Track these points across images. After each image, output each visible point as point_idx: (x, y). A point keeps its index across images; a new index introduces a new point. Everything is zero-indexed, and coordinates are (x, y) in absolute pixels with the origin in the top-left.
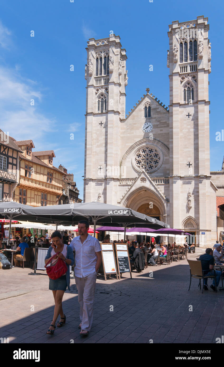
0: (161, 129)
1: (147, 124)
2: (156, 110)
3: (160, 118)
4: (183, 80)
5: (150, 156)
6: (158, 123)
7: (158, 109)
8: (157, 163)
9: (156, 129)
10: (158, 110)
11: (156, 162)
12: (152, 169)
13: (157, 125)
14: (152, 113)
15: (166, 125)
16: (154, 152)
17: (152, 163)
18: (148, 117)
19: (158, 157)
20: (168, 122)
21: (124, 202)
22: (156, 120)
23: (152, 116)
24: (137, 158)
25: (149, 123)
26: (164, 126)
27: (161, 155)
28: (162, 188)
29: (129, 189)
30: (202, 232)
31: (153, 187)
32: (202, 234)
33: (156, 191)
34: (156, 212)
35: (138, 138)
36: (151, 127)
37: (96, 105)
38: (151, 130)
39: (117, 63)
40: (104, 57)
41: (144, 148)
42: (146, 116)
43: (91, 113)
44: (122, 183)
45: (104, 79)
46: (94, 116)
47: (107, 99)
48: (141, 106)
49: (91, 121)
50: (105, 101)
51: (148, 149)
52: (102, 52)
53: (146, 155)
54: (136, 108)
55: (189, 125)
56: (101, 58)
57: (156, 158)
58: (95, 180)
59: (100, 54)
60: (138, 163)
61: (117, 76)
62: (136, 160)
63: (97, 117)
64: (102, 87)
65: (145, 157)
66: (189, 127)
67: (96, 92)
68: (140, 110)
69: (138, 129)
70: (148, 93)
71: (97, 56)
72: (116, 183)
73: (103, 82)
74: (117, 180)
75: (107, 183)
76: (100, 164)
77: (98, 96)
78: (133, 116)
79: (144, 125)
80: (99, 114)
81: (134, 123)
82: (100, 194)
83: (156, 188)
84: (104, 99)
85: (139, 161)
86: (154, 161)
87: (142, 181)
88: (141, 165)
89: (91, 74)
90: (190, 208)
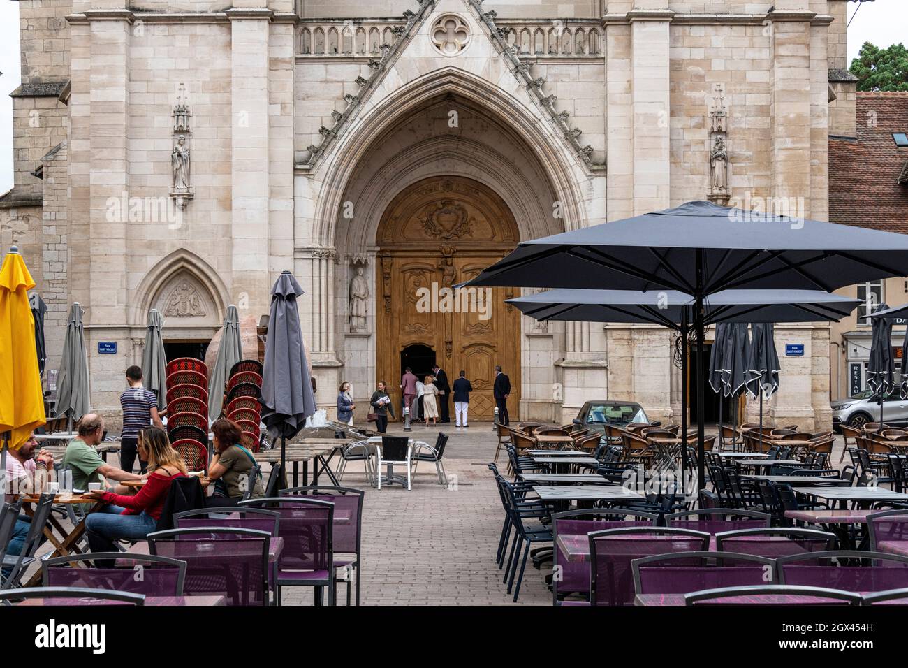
28: (559, 84)
29: (367, 85)
30: (790, 343)
31: (511, 76)
32: (787, 354)
33: (529, 99)
34: (493, 229)
44: (319, 50)
58: (150, 21)
72: (287, 47)
74: (289, 29)
75: (227, 46)
82: (187, 114)
83: (531, 85)
87: (441, 38)
90: (720, 202)
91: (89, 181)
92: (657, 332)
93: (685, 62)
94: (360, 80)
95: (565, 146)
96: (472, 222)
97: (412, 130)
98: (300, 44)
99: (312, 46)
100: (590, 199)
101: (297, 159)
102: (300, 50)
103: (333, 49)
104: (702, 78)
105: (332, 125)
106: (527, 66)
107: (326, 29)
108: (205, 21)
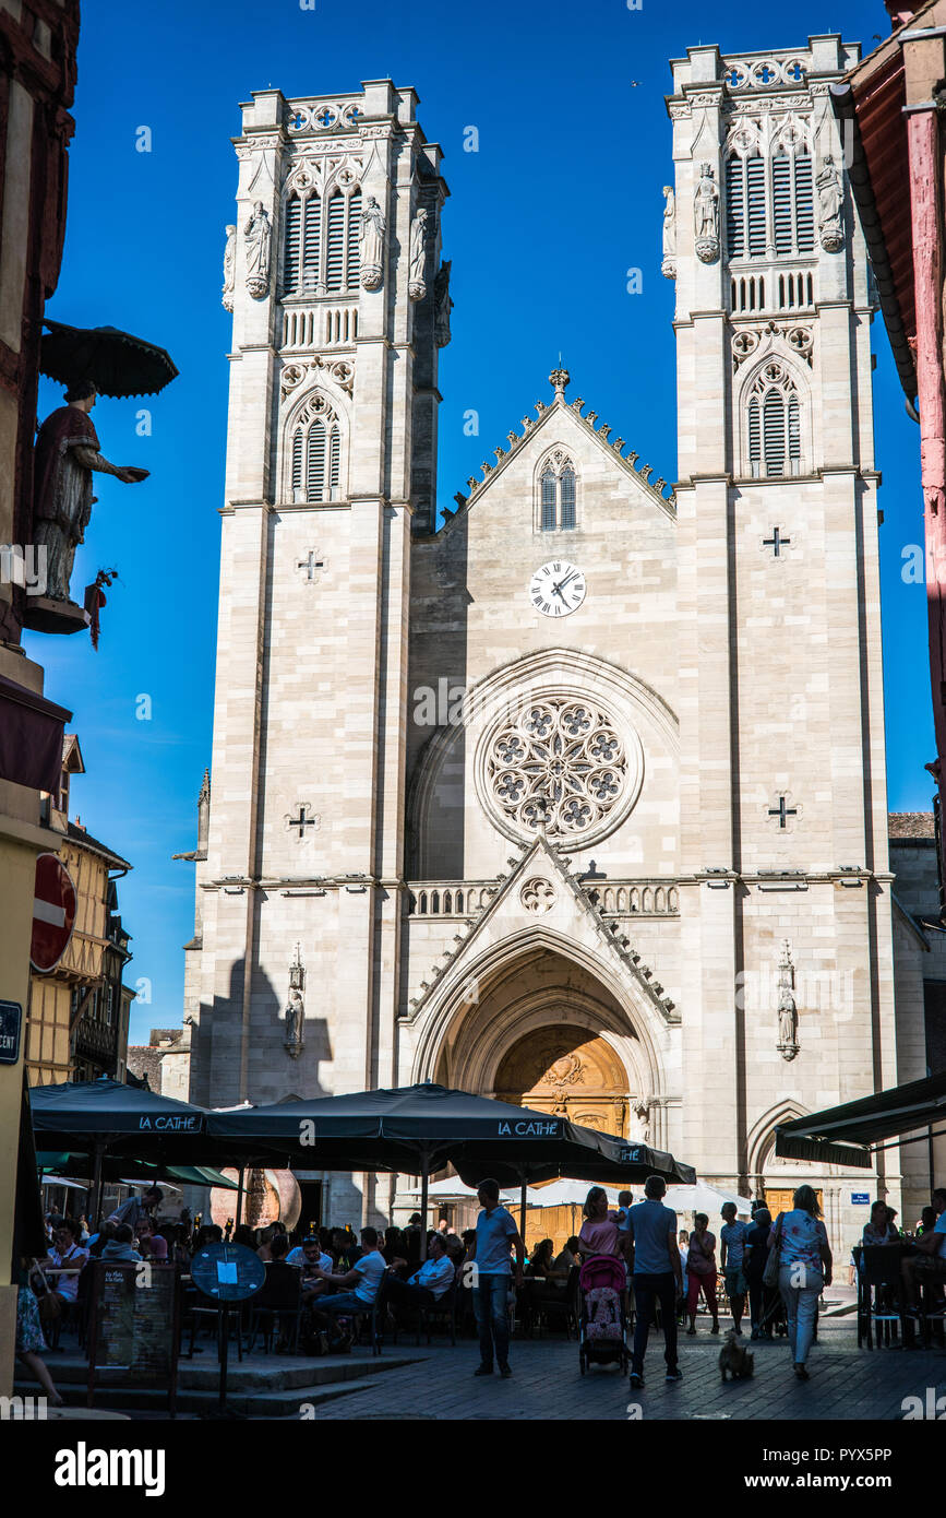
0: (633, 598)
1: (558, 569)
2: (605, 495)
3: (625, 535)
4: (745, 350)
5: (557, 747)
6: (617, 567)
7: (615, 487)
8: (607, 794)
9: (608, 599)
10: (615, 495)
11: (605, 784)
12: (581, 823)
13: (611, 579)
14: (580, 509)
15: (656, 580)
16: (593, 727)
17: (579, 789)
18: (557, 529)
19: (615, 757)
20: (666, 565)
21: (430, 1021)
22: (604, 549)
23: (583, 526)
24: (500, 762)
25: (564, 565)
26: (646, 586)
27: (628, 744)
28: (641, 940)
29: (464, 944)
30: (856, 1192)
31: (594, 932)
32: (853, 1203)
33: (609, 954)
34: (605, 1077)
35: (507, 645)
36: (578, 587)
37: (284, 457)
38: (573, 604)
39: (401, 234)
40: (331, 192)
41: (540, 702)
42: (548, 521)
43: (257, 503)
44: (424, 910)
45: (330, 314)
46: (272, 516)
47: (342, 425)
48: (523, 470)
49: (256, 548)
50: (335, 436)
51: (562, 708)
52: (322, 166)
53: (551, 743)
54: (496, 476)
55: (778, 593)
56: (315, 196)
57: (605, 763)
58: (274, 887)
59: (309, 176)
60: (509, 788)
61: (402, 302)
62: (497, 773)
63: (288, 523)
64: (318, 359)
65: (543, 754)
66: (778, 602)
67: (284, 382)
68: (518, 490)
69: (505, 595)
70: (559, 396)
71: (294, 184)
72: (390, 910)
73: (325, 325)
74: (392, 893)
75: (337, 910)
76: (305, 792)
77: (296, 410)
78: (480, 518)
79: (540, 574)
80: (302, 508)
81: (483, 557)
82: (302, 970)
83: (612, 941)
84: (328, 426)
85: (513, 776)
86: (595, 780)
87: (532, 898)
88: (522, 799)
89: (260, 287)
90: (788, 1053)
91: (211, 1032)
92: (725, 1180)
93: (754, 919)
94: (458, 938)
95: (644, 999)
96: (584, 1070)
97: (523, 982)
98: (407, 905)
99: (417, 908)
100: (668, 1050)
101: (400, 1011)
102: (407, 910)
103: (436, 910)
104: (770, 934)
105: (431, 979)
106: (608, 924)
107: (429, 892)
108: (319, 886)
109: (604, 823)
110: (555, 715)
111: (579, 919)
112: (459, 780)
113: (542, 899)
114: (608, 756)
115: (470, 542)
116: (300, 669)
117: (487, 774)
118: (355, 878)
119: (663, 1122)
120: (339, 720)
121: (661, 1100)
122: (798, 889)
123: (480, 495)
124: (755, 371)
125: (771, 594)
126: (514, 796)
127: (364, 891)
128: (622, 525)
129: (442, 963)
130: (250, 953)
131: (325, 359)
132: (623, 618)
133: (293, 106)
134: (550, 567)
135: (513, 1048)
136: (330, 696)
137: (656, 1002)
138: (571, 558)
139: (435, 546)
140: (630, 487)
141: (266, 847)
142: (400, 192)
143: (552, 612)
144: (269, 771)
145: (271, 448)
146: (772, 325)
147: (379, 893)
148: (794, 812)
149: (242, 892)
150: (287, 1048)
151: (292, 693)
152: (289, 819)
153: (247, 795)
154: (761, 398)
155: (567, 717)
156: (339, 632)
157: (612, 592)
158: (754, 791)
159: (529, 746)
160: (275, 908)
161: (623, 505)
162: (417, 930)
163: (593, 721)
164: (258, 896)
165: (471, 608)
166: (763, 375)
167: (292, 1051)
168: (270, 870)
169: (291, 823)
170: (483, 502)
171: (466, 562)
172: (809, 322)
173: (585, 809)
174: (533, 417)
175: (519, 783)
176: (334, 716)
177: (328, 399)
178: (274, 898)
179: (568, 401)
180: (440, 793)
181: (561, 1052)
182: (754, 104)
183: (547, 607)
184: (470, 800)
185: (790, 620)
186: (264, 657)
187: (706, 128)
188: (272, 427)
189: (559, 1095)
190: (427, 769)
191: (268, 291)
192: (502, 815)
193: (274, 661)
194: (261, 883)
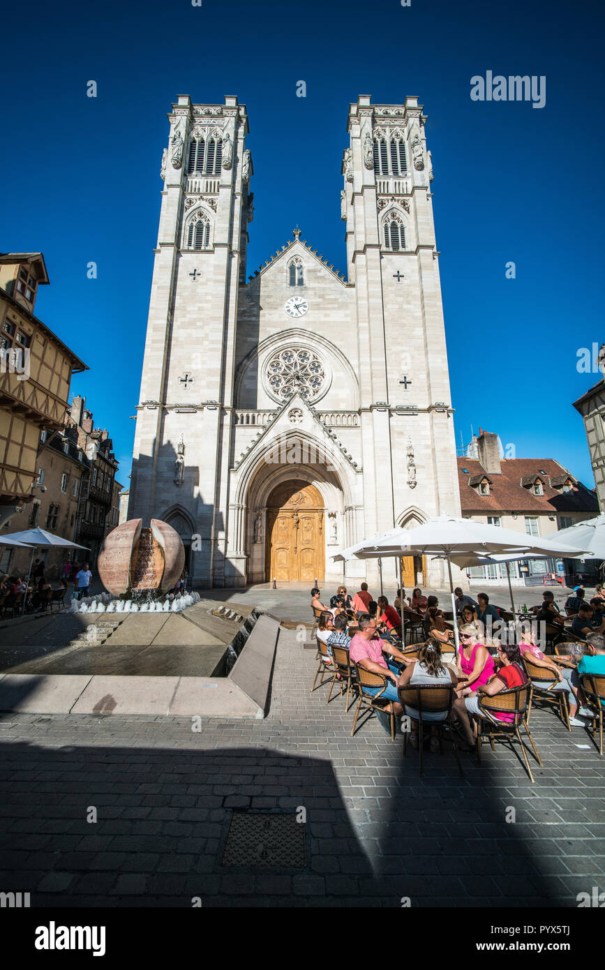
0: (328, 312)
1: (297, 299)
2: (315, 274)
3: (324, 289)
4: (382, 206)
5: (302, 369)
6: (321, 300)
7: (320, 271)
8: (317, 386)
9: (317, 312)
10: (319, 274)
11: (316, 382)
12: (306, 396)
13: (318, 304)
14: (305, 279)
15: (336, 306)
16: (311, 360)
17: (305, 384)
18: (296, 286)
19: (320, 372)
20: (340, 301)
21: (245, 471)
22: (315, 293)
23: (307, 285)
24: (272, 372)
25: (299, 298)
26: (332, 308)
27: (325, 367)
28: (343, 437)
29: (261, 437)
34: (314, 501)
35: (274, 327)
36: (305, 307)
37: (185, 233)
38: (303, 313)
39: (239, 155)
40: (209, 139)
41: (289, 349)
42: (292, 283)
43: (171, 244)
44: (242, 422)
45: (207, 182)
46: (178, 253)
47: (211, 223)
48: (282, 263)
49: (170, 263)
50: (208, 227)
51: (298, 352)
52: (206, 130)
53: (294, 365)
54: (272, 265)
55: (401, 296)
56: (203, 142)
57: (315, 374)
58: (171, 408)
59: (201, 133)
60: (275, 382)
61: (239, 179)
62: (270, 376)
63: (185, 258)
64: (201, 197)
65: (290, 369)
66: (400, 299)
67: (186, 204)
68: (281, 270)
69: (275, 308)
70: (297, 239)
71: (194, 134)
72: (227, 420)
73: (205, 186)
74: (229, 412)
75: (202, 419)
76: (187, 368)
77: (190, 216)
78: (265, 280)
79: (289, 301)
80: (192, 252)
81: (266, 294)
82: (184, 446)
83: (330, 436)
84: (205, 224)
85: (277, 378)
86: (311, 381)
87: (293, 418)
88: (281, 387)
89: (178, 162)
90: (413, 485)
93: (395, 427)
94: (258, 434)
95: (344, 463)
96: (305, 498)
98: (235, 419)
99: (239, 421)
100: (356, 484)
101: (231, 466)
102: (234, 422)
103: (248, 422)
104: (402, 433)
105: (246, 452)
106: (328, 429)
107: (245, 414)
108: (194, 409)
109: (316, 396)
110: (295, 355)
111: (315, 426)
112: (255, 378)
113: (297, 418)
114: (317, 371)
115: (261, 288)
116: (188, 316)
117: (267, 377)
118: (212, 403)
119: (354, 516)
120: (206, 337)
121: (353, 507)
122: (413, 415)
123: (265, 271)
124: (386, 215)
125: (397, 296)
126: (277, 385)
127: (216, 409)
128: (323, 285)
129: (251, 446)
130: (158, 437)
131: (204, 197)
132: (323, 319)
133: (195, 107)
134: (293, 298)
135: (275, 489)
136: (202, 327)
137: (350, 463)
138: (302, 296)
139: (246, 289)
140: (325, 272)
141: (169, 391)
142: (239, 140)
143: (294, 316)
144: (171, 358)
145: (179, 228)
146: (393, 197)
147: (223, 411)
148: (410, 383)
149: (156, 408)
150: (175, 482)
151: (183, 326)
152: (180, 379)
153: (160, 365)
154: (389, 225)
155: (300, 356)
156: (207, 302)
157: (319, 309)
158: (392, 373)
159: (284, 366)
160: (171, 417)
161: (323, 278)
162: (239, 431)
163: (311, 358)
164: (164, 411)
165: (261, 312)
166: (389, 216)
167: (178, 483)
168: (170, 401)
169: (181, 381)
170: (266, 274)
171: (259, 296)
172: (408, 198)
173: (308, 391)
174: (287, 245)
175: (280, 380)
176: (203, 336)
177: (205, 212)
178: (172, 414)
179: (301, 240)
180: (246, 383)
181: (295, 491)
182: (383, 123)
183: (292, 313)
184: (260, 387)
185: (405, 306)
186: (172, 310)
187: (367, 124)
188: (180, 219)
189: (295, 508)
190: (241, 373)
191: (181, 166)
192: (273, 393)
193: (176, 312)
194: (165, 406)
